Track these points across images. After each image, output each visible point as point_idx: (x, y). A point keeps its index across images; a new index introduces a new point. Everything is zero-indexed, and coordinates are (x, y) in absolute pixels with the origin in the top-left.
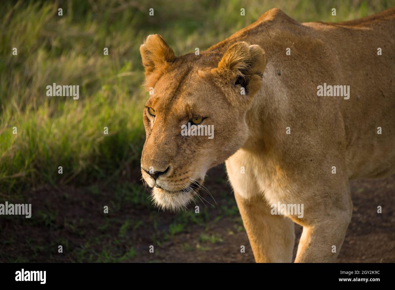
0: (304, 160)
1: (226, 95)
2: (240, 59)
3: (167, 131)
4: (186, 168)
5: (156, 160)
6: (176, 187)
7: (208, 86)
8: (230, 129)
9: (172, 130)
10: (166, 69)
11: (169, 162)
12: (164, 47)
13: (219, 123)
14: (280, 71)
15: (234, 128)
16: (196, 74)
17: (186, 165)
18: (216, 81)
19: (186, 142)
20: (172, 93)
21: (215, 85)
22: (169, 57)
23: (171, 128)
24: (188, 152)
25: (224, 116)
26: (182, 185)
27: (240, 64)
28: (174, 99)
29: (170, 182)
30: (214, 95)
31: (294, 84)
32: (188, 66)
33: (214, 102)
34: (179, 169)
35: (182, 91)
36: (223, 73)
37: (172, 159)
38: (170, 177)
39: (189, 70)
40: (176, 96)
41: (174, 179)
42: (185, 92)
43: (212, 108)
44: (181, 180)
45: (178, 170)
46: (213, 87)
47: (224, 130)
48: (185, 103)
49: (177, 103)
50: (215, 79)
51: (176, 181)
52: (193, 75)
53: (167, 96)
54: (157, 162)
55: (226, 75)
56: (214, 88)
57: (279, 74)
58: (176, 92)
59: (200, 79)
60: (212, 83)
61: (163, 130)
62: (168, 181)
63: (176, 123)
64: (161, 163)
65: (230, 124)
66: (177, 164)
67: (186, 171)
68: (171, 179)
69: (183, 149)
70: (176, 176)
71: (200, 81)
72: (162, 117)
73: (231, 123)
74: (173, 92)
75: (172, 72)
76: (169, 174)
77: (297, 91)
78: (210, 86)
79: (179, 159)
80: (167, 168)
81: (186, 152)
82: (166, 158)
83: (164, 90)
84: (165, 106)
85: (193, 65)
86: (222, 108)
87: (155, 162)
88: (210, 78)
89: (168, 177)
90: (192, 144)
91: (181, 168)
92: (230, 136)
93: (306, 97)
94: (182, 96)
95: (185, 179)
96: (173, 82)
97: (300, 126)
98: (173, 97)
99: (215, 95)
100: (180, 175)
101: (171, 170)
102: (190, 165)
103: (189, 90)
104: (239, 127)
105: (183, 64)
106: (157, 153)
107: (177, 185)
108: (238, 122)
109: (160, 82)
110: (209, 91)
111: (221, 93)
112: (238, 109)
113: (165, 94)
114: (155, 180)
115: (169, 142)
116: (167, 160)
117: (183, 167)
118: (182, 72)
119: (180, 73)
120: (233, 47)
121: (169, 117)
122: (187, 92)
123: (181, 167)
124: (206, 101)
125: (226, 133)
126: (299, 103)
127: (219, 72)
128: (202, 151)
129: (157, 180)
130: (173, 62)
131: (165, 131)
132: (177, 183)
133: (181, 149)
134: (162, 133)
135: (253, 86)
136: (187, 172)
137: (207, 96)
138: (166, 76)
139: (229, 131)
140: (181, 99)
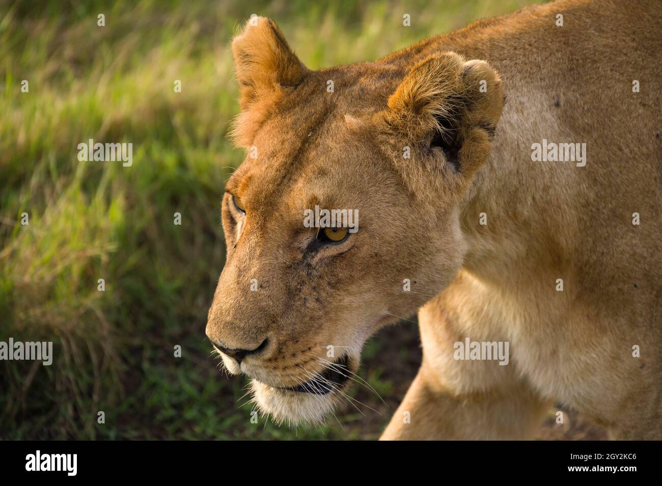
0: (620, 290)
1: (404, 175)
2: (435, 93)
3: (266, 256)
4: (307, 341)
5: (237, 322)
6: (287, 379)
7: (364, 153)
8: (414, 251)
9: (277, 253)
10: (276, 104)
11: (267, 328)
12: (278, 51)
13: (388, 238)
14: (560, 96)
15: (423, 249)
16: (341, 124)
17: (307, 333)
18: (381, 142)
19: (309, 282)
20: (282, 166)
21: (379, 152)
22: (287, 74)
23: (275, 248)
24: (311, 304)
25: (398, 223)
26: (300, 374)
27: (436, 104)
28: (286, 181)
29: (271, 369)
30: (376, 175)
31: (590, 122)
32: (325, 102)
33: (376, 192)
34: (290, 343)
35: (305, 163)
36: (398, 121)
37: (274, 322)
38: (270, 360)
39: (329, 111)
40: (292, 174)
41: (281, 364)
42: (311, 166)
43: (371, 205)
44: (297, 365)
45: (287, 346)
46: (375, 157)
47: (397, 254)
48: (310, 193)
49: (291, 190)
50: (381, 137)
51: (285, 368)
52: (333, 125)
53: (272, 173)
54: (239, 327)
55: (405, 126)
56: (377, 159)
57: (557, 105)
58: (292, 164)
59: (348, 137)
60: (374, 146)
61: (258, 252)
62: (266, 367)
63: (287, 238)
64: (249, 331)
65: (413, 239)
66: (284, 333)
67: (309, 346)
68: (273, 364)
69: (301, 298)
70: (284, 358)
71: (346, 141)
72: (258, 223)
73: (415, 237)
74: (286, 163)
75: (289, 113)
76: (269, 353)
77: (600, 136)
78: (369, 154)
79: (289, 322)
80: (261, 342)
81: (308, 305)
82: (260, 319)
83: (266, 158)
84: (266, 198)
85: (337, 99)
86: (394, 205)
87: (235, 328)
88: (369, 136)
89: (264, 361)
90: (321, 287)
91: (295, 340)
92: (414, 266)
93: (620, 149)
94: (304, 175)
95: (306, 362)
96: (287, 140)
97: (608, 215)
98: (285, 177)
99: (380, 175)
100: (294, 355)
101: (272, 347)
102: (316, 333)
103: (321, 162)
104: (438, 243)
105: (314, 96)
106: (240, 307)
107: (288, 375)
108: (434, 234)
109: (263, 133)
110: (366, 166)
111: (393, 170)
112: (433, 206)
113: (267, 168)
114: (239, 363)
115: (268, 282)
116: (261, 324)
117: (301, 340)
118: (311, 115)
119: (306, 119)
120: (424, 65)
121: (272, 225)
122: (317, 166)
123: (296, 338)
124: (358, 190)
125: (403, 259)
126: (602, 164)
127: (389, 118)
128: (347, 300)
129: (242, 363)
130: (296, 86)
131: (261, 255)
132: (289, 372)
133: (297, 298)
134: (255, 262)
135: (472, 153)
136: (310, 349)
137: (361, 176)
138: (275, 121)
139: (411, 254)
140: (300, 183)
